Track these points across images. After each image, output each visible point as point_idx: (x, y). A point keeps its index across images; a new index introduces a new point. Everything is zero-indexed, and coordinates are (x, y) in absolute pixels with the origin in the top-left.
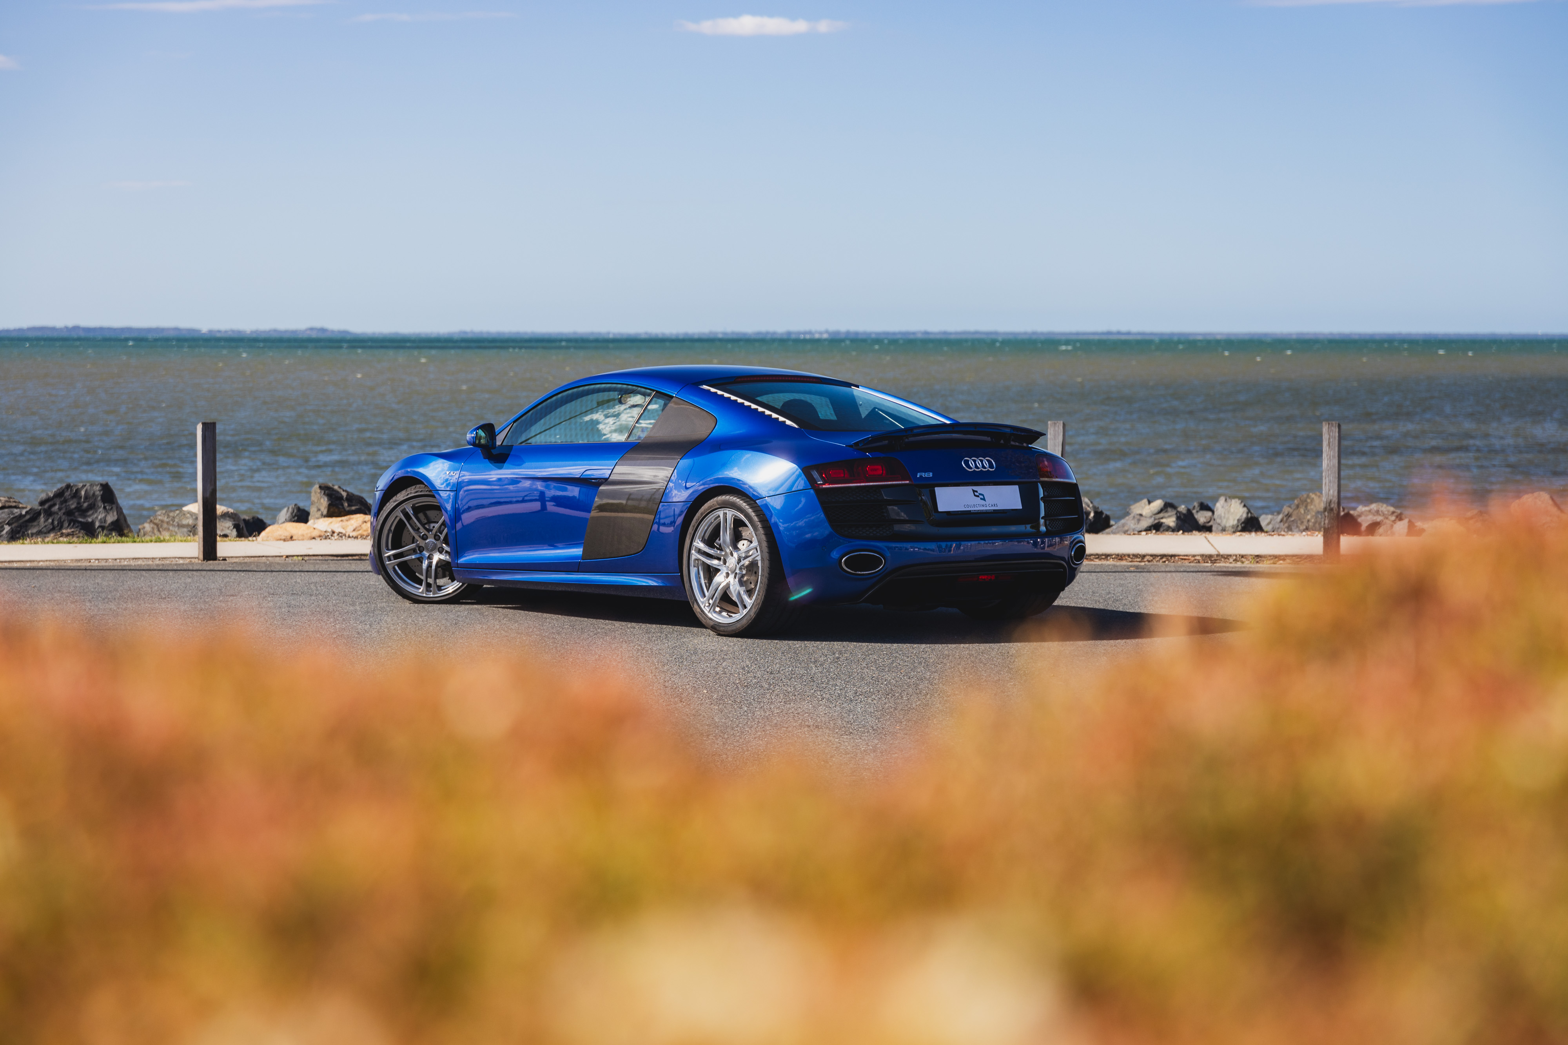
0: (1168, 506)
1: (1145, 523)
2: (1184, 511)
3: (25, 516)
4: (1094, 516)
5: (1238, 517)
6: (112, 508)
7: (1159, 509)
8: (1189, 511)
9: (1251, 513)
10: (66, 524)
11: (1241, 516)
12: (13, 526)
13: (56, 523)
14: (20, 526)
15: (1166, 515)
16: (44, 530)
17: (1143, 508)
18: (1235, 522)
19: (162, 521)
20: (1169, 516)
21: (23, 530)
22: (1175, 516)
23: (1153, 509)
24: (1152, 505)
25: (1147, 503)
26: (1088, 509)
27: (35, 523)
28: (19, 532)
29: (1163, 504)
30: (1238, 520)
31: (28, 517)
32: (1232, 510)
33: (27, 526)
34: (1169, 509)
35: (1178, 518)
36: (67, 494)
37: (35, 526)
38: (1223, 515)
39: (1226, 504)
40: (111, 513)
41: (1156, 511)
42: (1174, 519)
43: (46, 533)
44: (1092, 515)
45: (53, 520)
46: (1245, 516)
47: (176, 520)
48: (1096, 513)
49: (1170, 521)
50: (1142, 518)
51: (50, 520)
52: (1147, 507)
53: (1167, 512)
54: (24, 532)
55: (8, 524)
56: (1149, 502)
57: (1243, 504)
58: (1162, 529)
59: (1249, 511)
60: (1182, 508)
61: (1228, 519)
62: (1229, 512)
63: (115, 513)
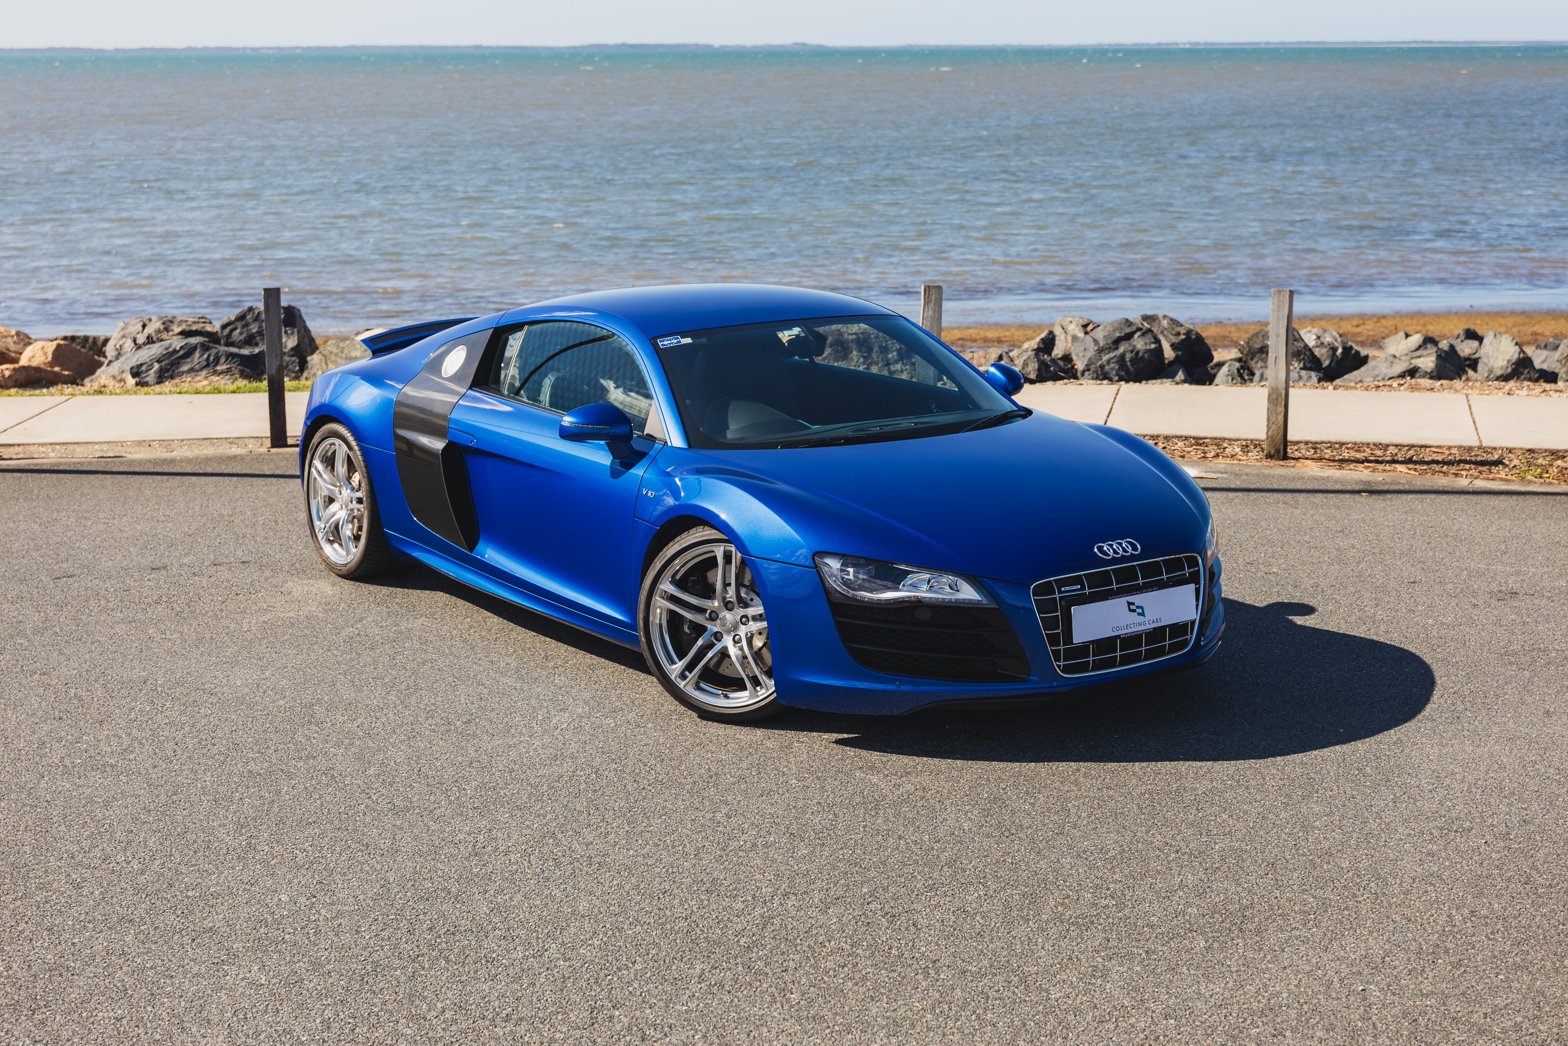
0: (1429, 340)
1: (1400, 367)
2: (1446, 348)
3: (178, 351)
4: (1342, 353)
5: (1508, 358)
6: (293, 333)
7: (1417, 345)
8: (1452, 347)
9: (1524, 352)
10: (223, 360)
11: (1512, 356)
12: (163, 363)
13: (212, 358)
14: (172, 364)
15: (1425, 352)
16: (197, 367)
17: (1399, 343)
18: (1505, 363)
19: (331, 353)
20: (1428, 355)
21: (174, 368)
22: (1435, 355)
23: (1410, 345)
24: (1410, 339)
25: (1404, 336)
26: (1336, 344)
27: (189, 360)
28: (168, 371)
29: (1422, 339)
30: (1509, 361)
31: (182, 353)
32: (1502, 348)
33: (179, 363)
34: (1429, 346)
35: (1439, 357)
36: (249, 317)
37: (188, 363)
38: (1491, 353)
39: (1494, 341)
40: (291, 337)
41: (1414, 348)
42: (1433, 358)
43: (198, 371)
44: (1340, 351)
45: (209, 356)
46: (1516, 356)
47: (345, 351)
48: (1344, 348)
49: (1428, 362)
50: (1396, 361)
51: (205, 356)
52: (1404, 342)
53: (1426, 348)
54: (174, 371)
55: (158, 361)
56: (1407, 336)
57: (1514, 342)
58: (1417, 375)
59: (1522, 351)
60: (1444, 345)
61: (1496, 358)
62: (1498, 350)
63: (296, 338)
